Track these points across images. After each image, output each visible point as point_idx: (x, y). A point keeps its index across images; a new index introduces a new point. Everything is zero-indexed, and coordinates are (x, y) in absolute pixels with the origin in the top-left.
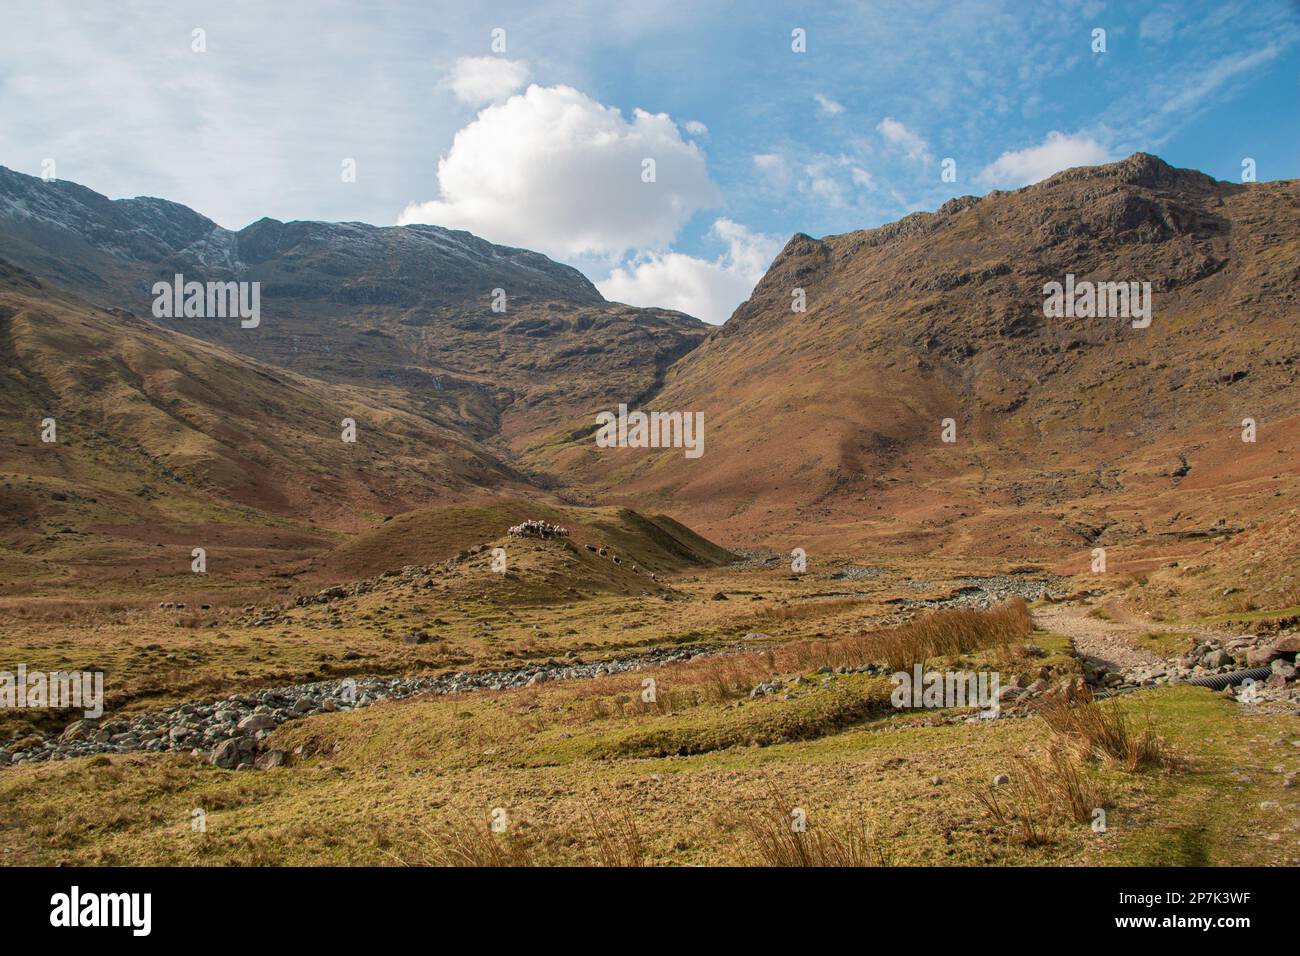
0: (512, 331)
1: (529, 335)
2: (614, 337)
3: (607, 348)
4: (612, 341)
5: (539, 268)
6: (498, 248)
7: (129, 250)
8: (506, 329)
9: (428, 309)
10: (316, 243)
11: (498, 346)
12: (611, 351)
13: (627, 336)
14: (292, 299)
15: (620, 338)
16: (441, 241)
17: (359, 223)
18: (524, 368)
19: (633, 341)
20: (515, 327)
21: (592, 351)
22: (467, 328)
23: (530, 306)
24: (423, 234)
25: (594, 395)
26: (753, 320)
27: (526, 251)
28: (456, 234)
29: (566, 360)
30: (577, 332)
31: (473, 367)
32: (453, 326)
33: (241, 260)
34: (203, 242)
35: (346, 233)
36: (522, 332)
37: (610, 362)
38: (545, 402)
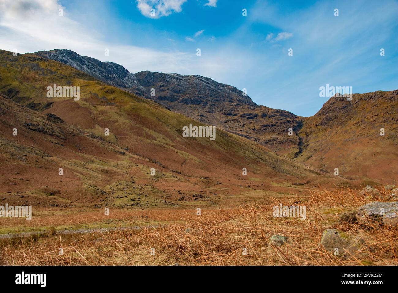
0: (241, 116)
1: (247, 118)
2: (277, 121)
3: (277, 125)
4: (277, 122)
5: (235, 92)
6: (220, 84)
7: (115, 82)
8: (239, 115)
9: (211, 107)
10: (168, 81)
11: (239, 122)
12: (278, 126)
13: (282, 121)
14: (167, 101)
15: (280, 122)
16: (205, 82)
17: (177, 74)
18: (253, 130)
19: (284, 123)
20: (242, 115)
21: (272, 125)
22: (227, 115)
23: (241, 107)
24: (199, 79)
25: (286, 141)
26: (332, 122)
27: (229, 86)
28: (207, 79)
29: (265, 128)
30: (263, 118)
31: (237, 129)
32: (222, 114)
33: (141, 85)
34: (127, 78)
35: (175, 78)
36: (245, 117)
37: (280, 129)
38: (269, 143)
